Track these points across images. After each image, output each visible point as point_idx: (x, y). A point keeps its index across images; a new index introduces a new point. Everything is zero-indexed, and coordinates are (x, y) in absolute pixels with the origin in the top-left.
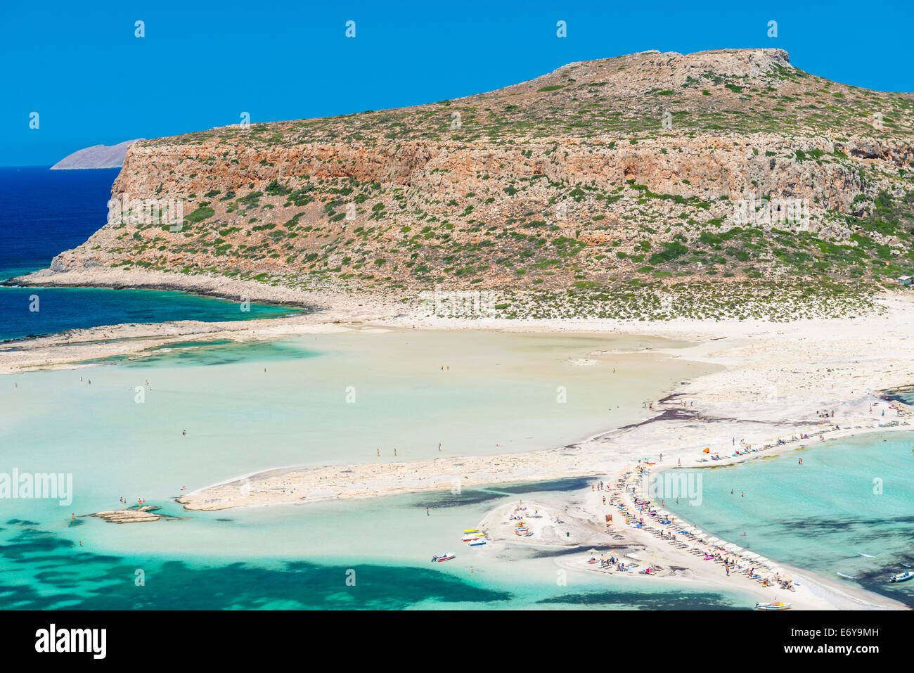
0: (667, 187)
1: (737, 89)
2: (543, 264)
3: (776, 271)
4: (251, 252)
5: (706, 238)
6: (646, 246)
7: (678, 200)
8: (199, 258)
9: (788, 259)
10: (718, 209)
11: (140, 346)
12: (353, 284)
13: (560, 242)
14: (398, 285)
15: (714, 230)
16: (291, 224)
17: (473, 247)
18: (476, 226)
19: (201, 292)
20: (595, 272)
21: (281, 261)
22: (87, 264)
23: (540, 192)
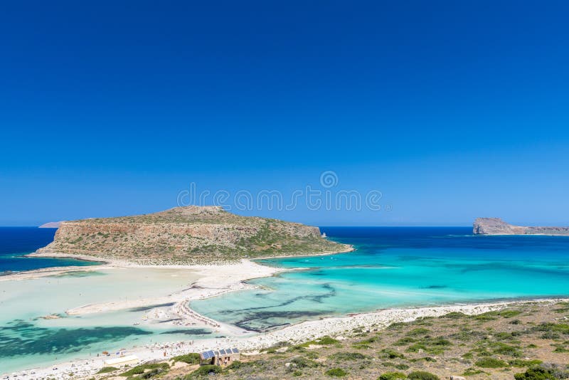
0: (196, 236)
1: (211, 214)
2: (166, 252)
3: (219, 254)
4: (92, 249)
5: (204, 247)
6: (190, 249)
7: (198, 238)
8: (78, 250)
9: (221, 251)
10: (207, 240)
11: (60, 272)
12: (118, 257)
13: (170, 248)
14: (130, 257)
15: (205, 245)
16: (103, 242)
17: (148, 249)
18: (150, 243)
19: (78, 259)
20: (178, 254)
21: (100, 251)
22: (46, 252)
23: (166, 236)
